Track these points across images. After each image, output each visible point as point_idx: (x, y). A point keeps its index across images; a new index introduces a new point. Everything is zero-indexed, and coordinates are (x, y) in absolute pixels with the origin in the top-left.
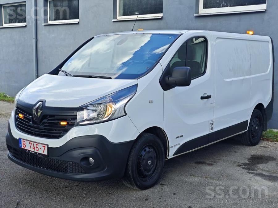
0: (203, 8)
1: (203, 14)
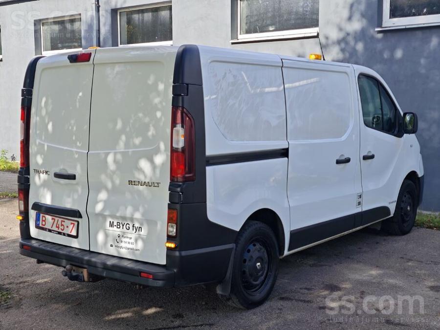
0: (390, 18)
1: (390, 27)
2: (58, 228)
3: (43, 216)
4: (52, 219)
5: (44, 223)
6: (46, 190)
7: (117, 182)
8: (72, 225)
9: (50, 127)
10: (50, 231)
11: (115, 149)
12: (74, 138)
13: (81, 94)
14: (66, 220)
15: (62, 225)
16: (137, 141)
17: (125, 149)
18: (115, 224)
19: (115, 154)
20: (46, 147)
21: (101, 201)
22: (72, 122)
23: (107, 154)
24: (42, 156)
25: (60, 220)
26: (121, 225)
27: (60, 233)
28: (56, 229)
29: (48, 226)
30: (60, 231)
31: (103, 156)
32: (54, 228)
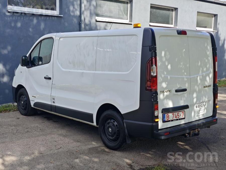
2: (176, 117)
3: (167, 115)
4: (173, 114)
5: (168, 118)
6: (168, 100)
7: (200, 87)
8: (183, 113)
9: (169, 67)
10: (172, 121)
11: (199, 74)
12: (183, 71)
13: (184, 50)
14: (179, 112)
15: (178, 115)
16: (205, 69)
17: (202, 74)
18: (198, 106)
19: (200, 76)
20: (169, 77)
21: (195, 98)
22: (182, 63)
23: (197, 77)
24: (167, 83)
25: (177, 113)
26: (200, 106)
27: (177, 120)
28: (176, 118)
29: (170, 119)
30: (177, 118)
31: (196, 77)
32: (175, 118)
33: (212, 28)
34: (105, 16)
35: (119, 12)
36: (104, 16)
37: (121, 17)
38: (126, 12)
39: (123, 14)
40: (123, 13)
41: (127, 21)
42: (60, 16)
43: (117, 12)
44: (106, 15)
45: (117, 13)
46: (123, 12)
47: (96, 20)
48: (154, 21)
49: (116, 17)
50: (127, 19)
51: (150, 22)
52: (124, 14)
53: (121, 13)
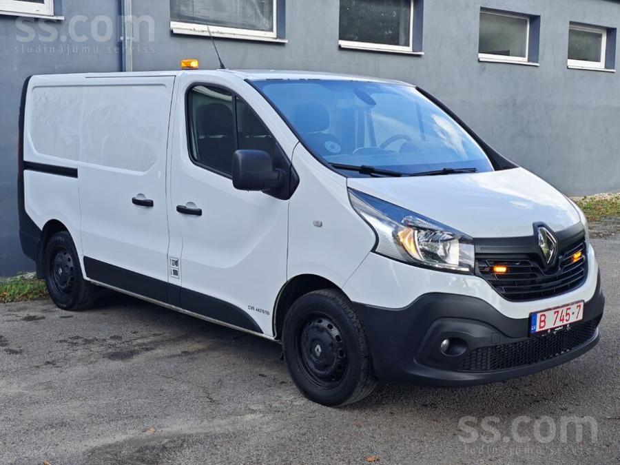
33: (524, 57)
34: (202, 20)
35: (244, 8)
36: (198, 19)
37: (253, 22)
38: (266, 9)
39: (256, 13)
40: (259, 12)
41: (270, 36)
42: (55, 18)
43: (238, 8)
44: (203, 18)
45: (238, 12)
46: (257, 7)
47: (172, 31)
48: (352, 36)
49: (236, 24)
50: (271, 30)
51: (340, 39)
52: (261, 15)
53: (250, 11)
